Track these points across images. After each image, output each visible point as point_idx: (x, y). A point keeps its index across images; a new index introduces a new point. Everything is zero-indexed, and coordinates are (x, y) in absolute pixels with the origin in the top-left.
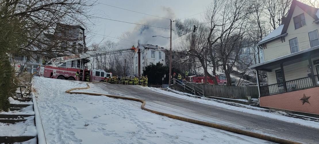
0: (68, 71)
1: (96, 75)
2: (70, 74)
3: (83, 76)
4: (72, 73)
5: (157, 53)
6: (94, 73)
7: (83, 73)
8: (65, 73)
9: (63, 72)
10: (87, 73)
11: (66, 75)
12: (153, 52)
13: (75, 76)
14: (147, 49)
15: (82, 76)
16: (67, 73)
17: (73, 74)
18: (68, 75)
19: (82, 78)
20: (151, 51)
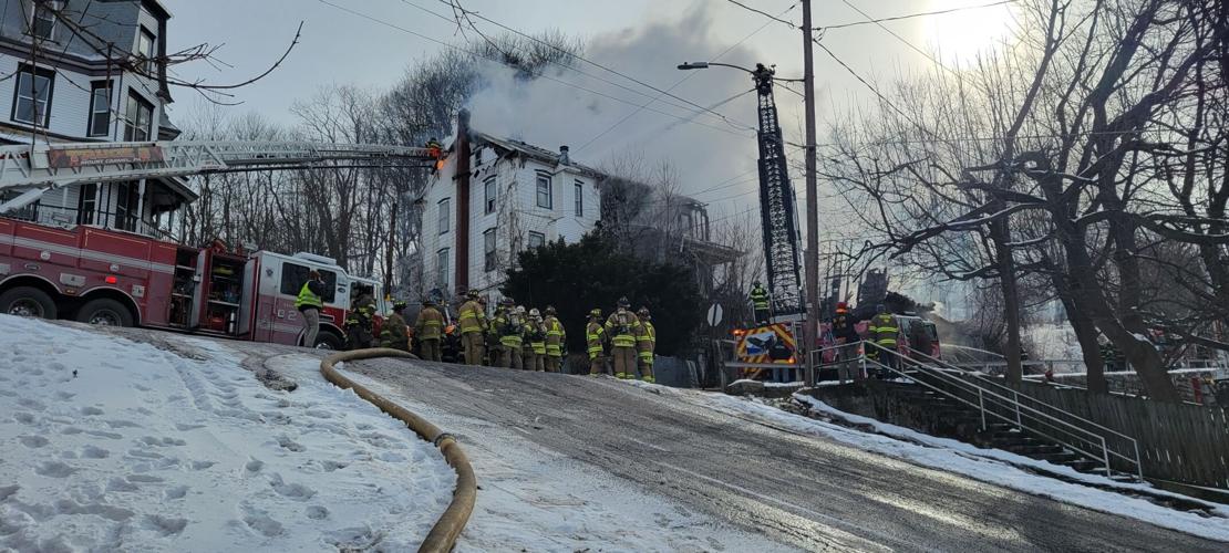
0: (86, 254)
1: (283, 291)
2: (102, 271)
3: (198, 291)
4: (114, 268)
5: (564, 185)
6: (270, 273)
7: (201, 269)
8: (57, 263)
9: (45, 255)
10: (223, 271)
11: (65, 278)
12: (544, 180)
13: (138, 291)
14: (517, 161)
15: (191, 292)
16: (78, 265)
17: (123, 273)
18: (80, 280)
19: (188, 302)
20: (536, 176)
